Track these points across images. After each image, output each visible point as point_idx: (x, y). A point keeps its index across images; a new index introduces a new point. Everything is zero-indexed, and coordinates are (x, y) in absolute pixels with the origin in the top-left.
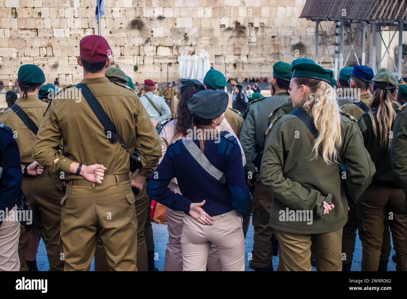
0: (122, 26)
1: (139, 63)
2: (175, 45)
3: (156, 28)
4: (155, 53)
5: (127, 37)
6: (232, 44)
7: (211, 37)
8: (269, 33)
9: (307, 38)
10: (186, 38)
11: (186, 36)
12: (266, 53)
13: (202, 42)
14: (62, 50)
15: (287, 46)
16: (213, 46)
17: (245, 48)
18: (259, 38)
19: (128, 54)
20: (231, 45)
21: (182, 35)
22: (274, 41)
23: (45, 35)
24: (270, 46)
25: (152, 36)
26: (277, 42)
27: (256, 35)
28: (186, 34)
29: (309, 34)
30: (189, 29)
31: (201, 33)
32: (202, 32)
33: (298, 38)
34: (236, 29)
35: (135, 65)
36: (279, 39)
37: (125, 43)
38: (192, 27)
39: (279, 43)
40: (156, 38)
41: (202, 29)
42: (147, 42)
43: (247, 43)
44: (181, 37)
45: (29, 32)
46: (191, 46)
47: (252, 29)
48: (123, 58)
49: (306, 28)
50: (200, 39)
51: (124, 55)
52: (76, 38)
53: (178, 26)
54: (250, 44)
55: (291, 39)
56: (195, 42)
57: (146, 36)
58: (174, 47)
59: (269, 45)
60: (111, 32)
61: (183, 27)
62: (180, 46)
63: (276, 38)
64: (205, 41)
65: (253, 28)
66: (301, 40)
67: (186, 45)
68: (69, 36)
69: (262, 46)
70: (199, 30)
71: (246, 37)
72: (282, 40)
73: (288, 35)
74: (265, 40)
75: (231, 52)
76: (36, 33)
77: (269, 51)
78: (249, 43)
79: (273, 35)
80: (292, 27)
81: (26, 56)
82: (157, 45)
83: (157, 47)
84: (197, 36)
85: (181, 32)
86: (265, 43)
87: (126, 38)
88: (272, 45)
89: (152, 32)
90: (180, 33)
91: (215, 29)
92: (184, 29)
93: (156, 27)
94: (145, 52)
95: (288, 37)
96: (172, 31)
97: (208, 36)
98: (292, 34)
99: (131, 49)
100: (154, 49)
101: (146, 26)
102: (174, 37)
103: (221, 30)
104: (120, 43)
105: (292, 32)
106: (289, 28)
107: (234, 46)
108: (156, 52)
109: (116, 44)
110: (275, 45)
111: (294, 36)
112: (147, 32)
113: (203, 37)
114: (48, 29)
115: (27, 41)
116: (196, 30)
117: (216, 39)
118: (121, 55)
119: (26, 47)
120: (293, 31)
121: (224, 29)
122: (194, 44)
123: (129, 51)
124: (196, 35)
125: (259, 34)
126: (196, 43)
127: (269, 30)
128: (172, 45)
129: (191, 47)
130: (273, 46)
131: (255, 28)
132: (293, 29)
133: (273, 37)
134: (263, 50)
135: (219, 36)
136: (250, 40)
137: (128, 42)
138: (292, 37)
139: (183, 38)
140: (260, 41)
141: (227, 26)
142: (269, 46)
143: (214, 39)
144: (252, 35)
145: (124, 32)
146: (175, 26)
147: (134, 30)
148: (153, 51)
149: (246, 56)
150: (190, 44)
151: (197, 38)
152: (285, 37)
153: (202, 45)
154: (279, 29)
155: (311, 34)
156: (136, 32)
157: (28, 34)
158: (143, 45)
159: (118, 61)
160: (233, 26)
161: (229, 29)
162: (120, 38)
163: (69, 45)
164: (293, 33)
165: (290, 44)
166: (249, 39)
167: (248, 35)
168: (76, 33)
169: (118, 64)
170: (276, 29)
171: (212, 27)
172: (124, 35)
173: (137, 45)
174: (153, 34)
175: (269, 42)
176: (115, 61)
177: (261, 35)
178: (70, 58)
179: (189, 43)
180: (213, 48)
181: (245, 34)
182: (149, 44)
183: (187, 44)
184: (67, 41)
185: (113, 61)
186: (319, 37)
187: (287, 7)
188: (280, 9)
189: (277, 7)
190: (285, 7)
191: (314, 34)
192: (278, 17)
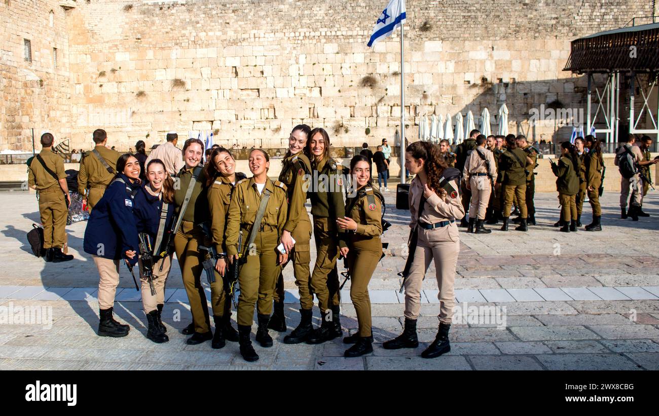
0: (353, 84)
1: (372, 125)
2: (412, 104)
3: (391, 86)
4: (389, 113)
5: (358, 96)
6: (479, 103)
7: (454, 95)
8: (521, 90)
9: (565, 94)
10: (425, 97)
11: (425, 93)
12: (517, 113)
13: (443, 101)
14: (286, 111)
15: (542, 104)
16: (457, 105)
17: (492, 107)
18: (510, 96)
19: (359, 116)
20: (477, 104)
21: (421, 92)
22: (527, 99)
23: (267, 96)
24: (522, 104)
25: (386, 94)
26: (529, 101)
27: (506, 93)
28: (425, 92)
29: (567, 91)
30: (429, 86)
31: (443, 91)
32: (444, 89)
33: (555, 95)
34: (482, 86)
35: (367, 127)
36: (533, 97)
37: (356, 103)
38: (432, 84)
39: (532, 101)
40: (391, 97)
41: (444, 86)
42: (380, 101)
43: (496, 102)
44: (419, 95)
45: (249, 92)
46: (431, 105)
47: (501, 85)
48: (354, 120)
49: (564, 83)
50: (440, 97)
51: (354, 117)
52: (301, 98)
53: (416, 83)
54: (498, 103)
55: (546, 97)
56: (436, 100)
57: (380, 94)
58: (411, 107)
59: (520, 103)
60: (339, 91)
61: (421, 84)
62: (418, 105)
63: (529, 96)
64: (447, 100)
65: (503, 84)
66: (557, 97)
67: (426, 105)
68: (294, 96)
69: (513, 104)
70: (439, 87)
71: (494, 94)
72: (536, 97)
73: (543, 91)
74: (516, 98)
75: (476, 111)
76: (258, 93)
77: (520, 110)
78: (497, 101)
79: (526, 92)
80: (548, 83)
81: (246, 118)
82: (392, 105)
83: (391, 106)
84: (438, 94)
85: (419, 89)
86: (516, 101)
87: (356, 97)
88: (524, 104)
89: (386, 90)
90: (418, 91)
91: (458, 85)
92: (423, 86)
93: (391, 84)
94: (378, 113)
95: (543, 94)
96: (409, 88)
97: (451, 94)
98: (547, 91)
99: (363, 109)
100: (388, 109)
101: (379, 84)
102: (412, 96)
103: (465, 86)
104: (351, 102)
105: (547, 88)
106: (543, 84)
107: (480, 105)
108: (391, 113)
109: (346, 104)
110: (527, 104)
111: (550, 93)
112: (380, 90)
113: (444, 95)
114: (270, 89)
115: (248, 102)
116: (436, 87)
117: (460, 97)
118: (351, 116)
119: (246, 108)
120: (549, 86)
121: (469, 85)
122: (434, 103)
123: (360, 112)
124: (436, 93)
125: (509, 91)
126: (436, 102)
127: (520, 87)
128: (409, 105)
129: (430, 107)
130: (526, 105)
131: (504, 84)
132: (548, 85)
133: (525, 94)
134: (514, 110)
135: (463, 93)
136: (499, 97)
137: (359, 102)
138: (547, 94)
139: (422, 96)
140: (510, 100)
141: (472, 83)
142: (520, 105)
143: (457, 97)
144: (501, 92)
145: (355, 90)
146: (412, 84)
147: (365, 87)
148: (388, 112)
149: (494, 116)
150: (430, 103)
151: (437, 97)
152: (540, 94)
153: (444, 104)
154: (533, 85)
155: (570, 91)
156: (367, 90)
157: (248, 95)
158: (376, 105)
159: (348, 123)
160: (479, 82)
161: (475, 85)
162: (350, 97)
163: (293, 106)
164: (549, 89)
165: (545, 101)
166: (497, 97)
167: (497, 92)
168: (302, 92)
169: (348, 126)
170: (529, 84)
171: (454, 83)
172: (355, 93)
173: (370, 105)
174: (387, 92)
175: (521, 100)
176: (345, 123)
177: (512, 92)
178: (294, 120)
179: (429, 101)
180: (456, 107)
181: (493, 91)
182: (383, 103)
183: (427, 103)
184: (291, 101)
185: (342, 124)
186: (579, 94)
187: (541, 60)
188: (534, 62)
189: (530, 60)
190: (539, 59)
191: (573, 91)
192: (530, 72)
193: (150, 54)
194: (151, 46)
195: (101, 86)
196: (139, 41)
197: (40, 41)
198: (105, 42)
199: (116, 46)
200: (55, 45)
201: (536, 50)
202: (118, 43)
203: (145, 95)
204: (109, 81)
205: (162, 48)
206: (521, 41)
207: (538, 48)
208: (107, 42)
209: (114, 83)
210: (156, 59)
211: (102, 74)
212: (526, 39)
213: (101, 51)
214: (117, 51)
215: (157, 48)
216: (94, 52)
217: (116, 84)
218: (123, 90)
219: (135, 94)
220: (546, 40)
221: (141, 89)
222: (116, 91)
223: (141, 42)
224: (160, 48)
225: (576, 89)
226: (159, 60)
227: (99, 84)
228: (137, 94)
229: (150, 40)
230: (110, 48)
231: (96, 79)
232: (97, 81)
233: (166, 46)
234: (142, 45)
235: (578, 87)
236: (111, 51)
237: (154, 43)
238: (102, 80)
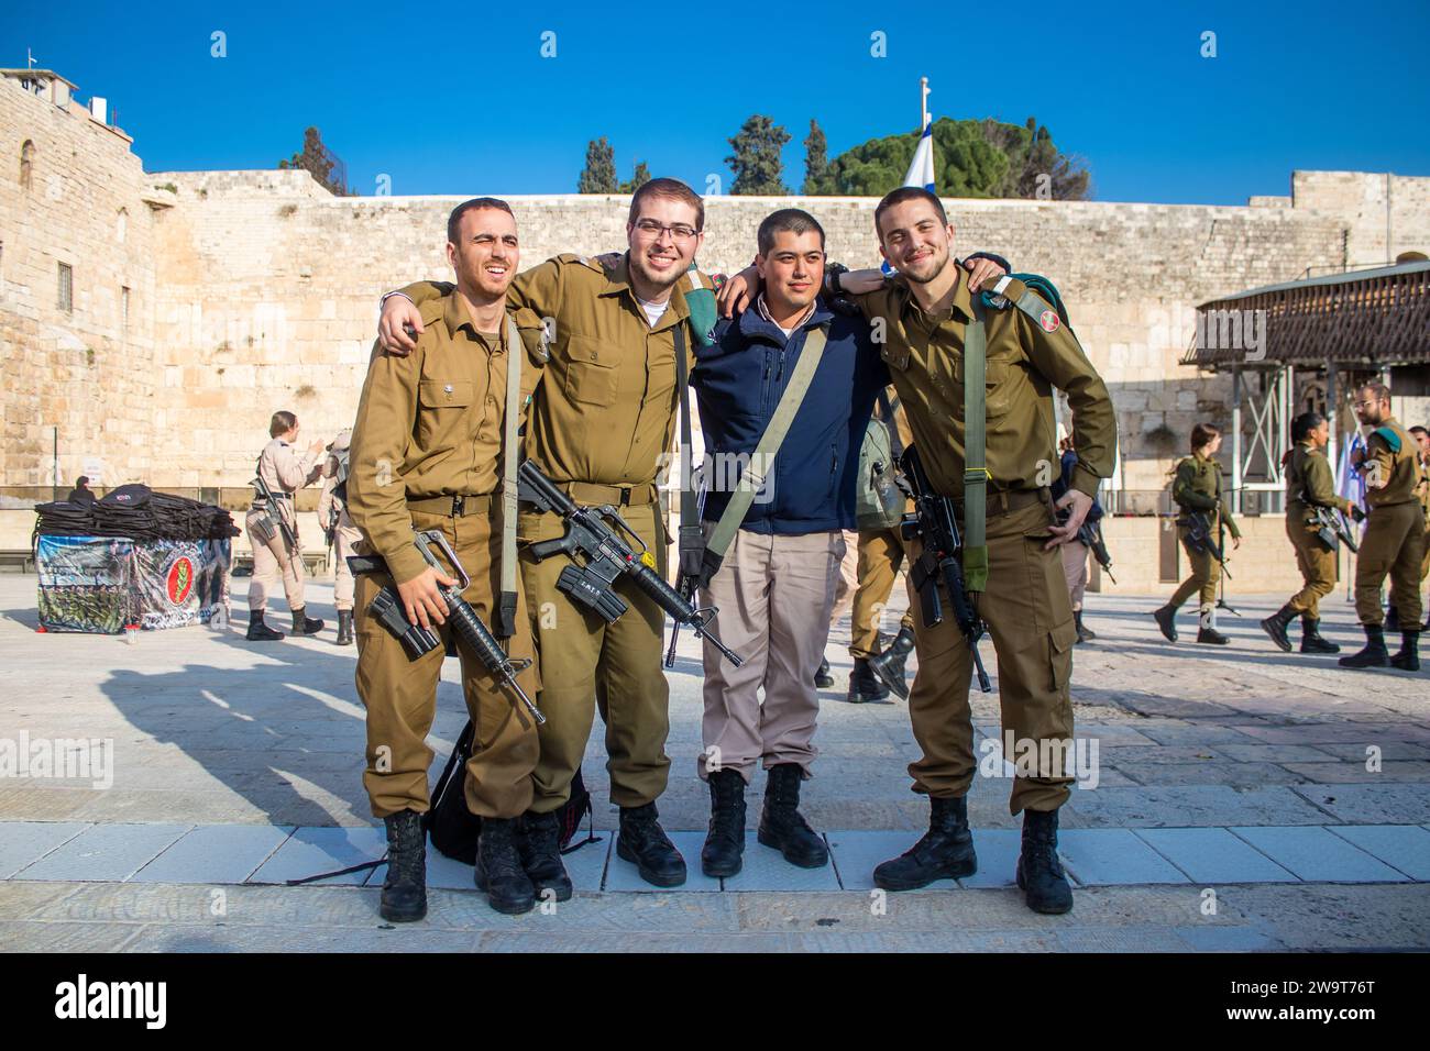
9: (1179, 416)
15: (1134, 433)
29: (1183, 407)
33: (1159, 416)
49: (1177, 392)
55: (1142, 419)
66: (1164, 420)
73: (1134, 408)
80: (1144, 391)
95: (1135, 412)
98: (1144, 407)
105: (1145, 401)
106: (1138, 391)
111: (1150, 411)
120: (1148, 398)
132: (1146, 394)
138: (1143, 414)
152: (1129, 414)
155: (1188, 408)
164: (1147, 404)
165: (1140, 428)
186: (1207, 414)
187: (1131, 345)
188: (1116, 348)
189: (1109, 343)
190: (1128, 344)
191: (1194, 408)
192: (1111, 368)
193: (329, 309)
194: (332, 291)
195: (221, 371)
196: (307, 280)
197: (94, 270)
198: (233, 280)
199: (258, 289)
200: (127, 280)
201: (1122, 325)
202: (262, 284)
203: (314, 394)
204: (238, 362)
205: (355, 298)
206: (1092, 306)
207: (1125, 321)
208: (240, 281)
209: (250, 366)
210: (342, 320)
211: (226, 348)
212: (1102, 303)
213: (224, 299)
214: (260, 299)
215: (343, 298)
216: (209, 299)
217: (252, 370)
218: (267, 382)
219: (293, 391)
220: (1141, 306)
221: (307, 382)
222: (252, 383)
223: (311, 282)
224: (350, 296)
225: (1201, 405)
226: (347, 321)
227: (217, 367)
228: (297, 392)
229: (331, 279)
230: (245, 293)
231: (211, 356)
232: (214, 360)
233: (364, 293)
234: (312, 289)
235: (1204, 402)
236: (246, 299)
237: (338, 285)
238: (224, 359)
